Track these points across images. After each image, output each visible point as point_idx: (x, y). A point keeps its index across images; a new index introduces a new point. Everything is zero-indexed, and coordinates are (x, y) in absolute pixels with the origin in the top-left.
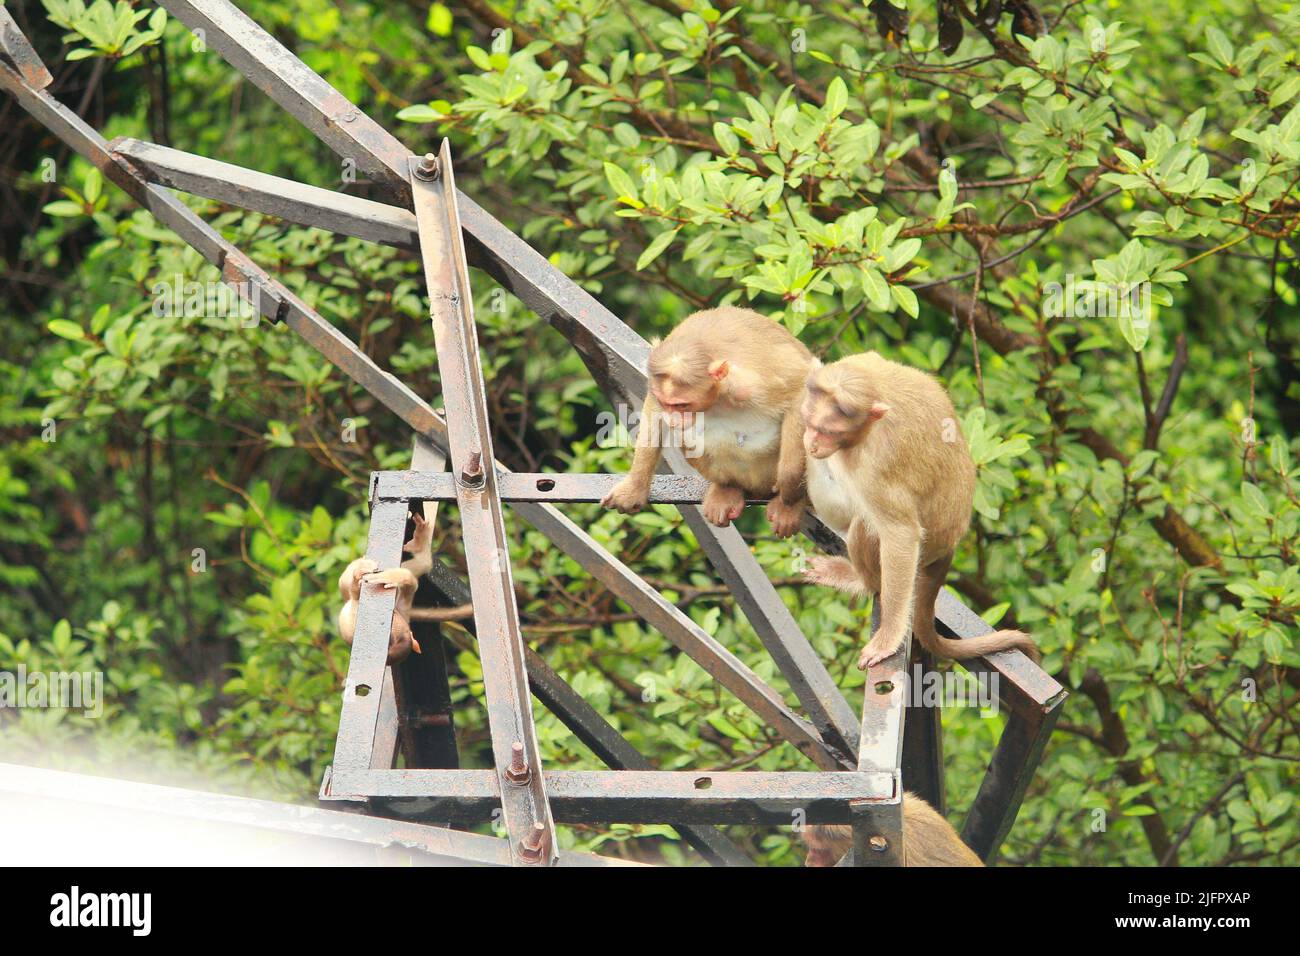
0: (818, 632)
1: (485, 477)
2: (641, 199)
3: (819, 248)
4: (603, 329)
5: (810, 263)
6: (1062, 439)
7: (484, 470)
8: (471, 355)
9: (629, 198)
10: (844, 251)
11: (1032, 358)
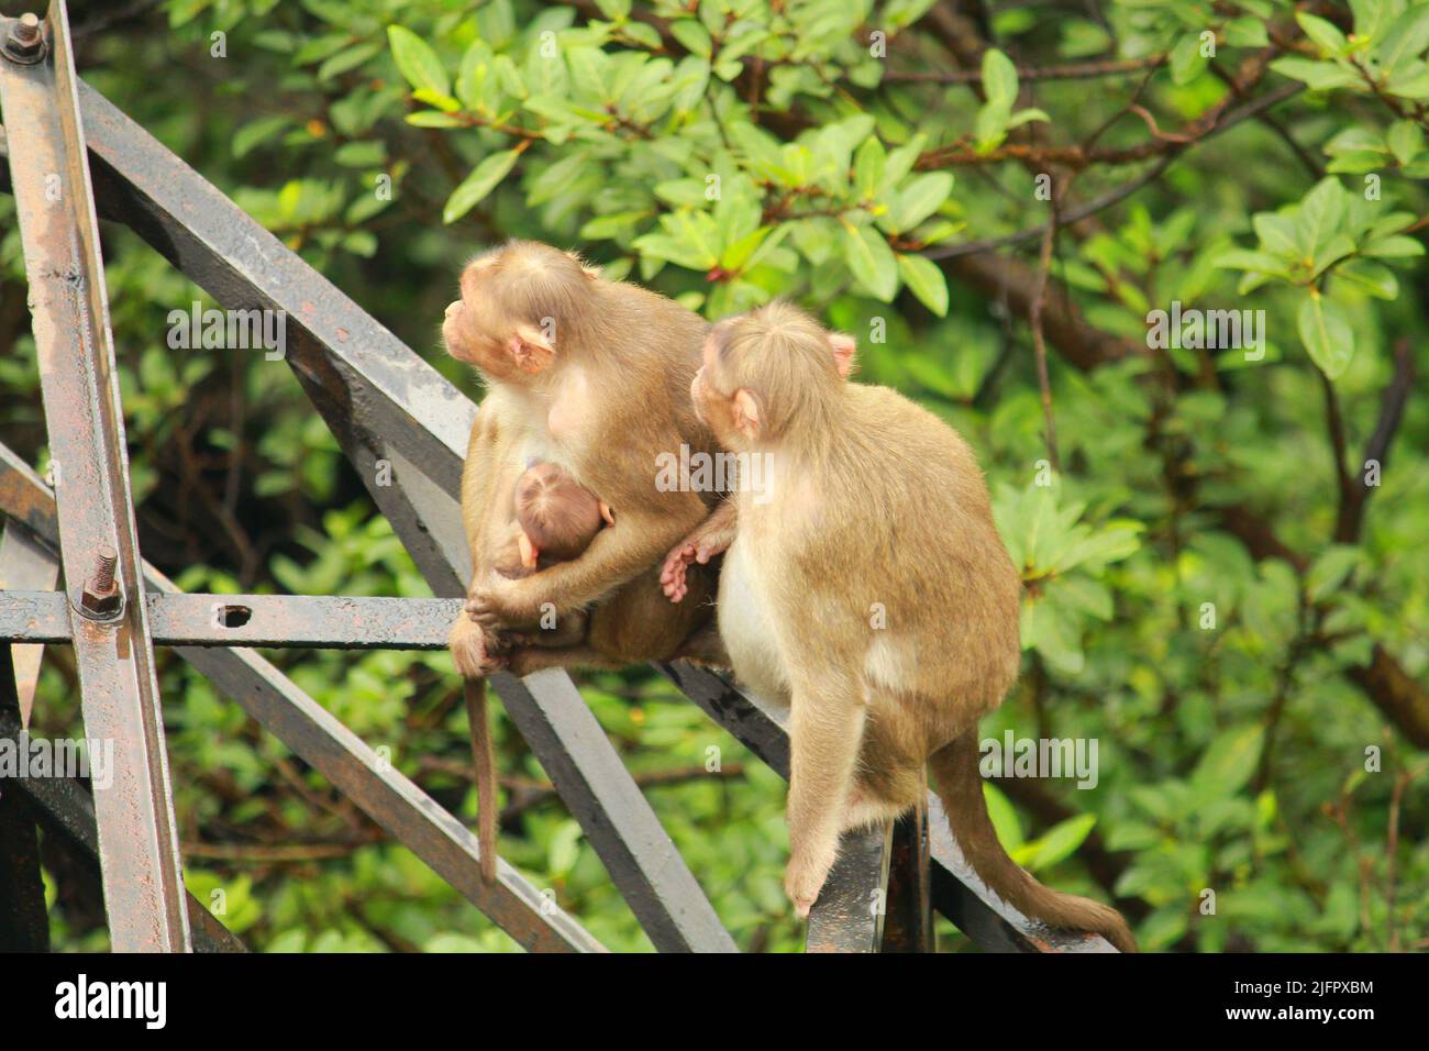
0: (752, 863)
1: (124, 600)
2: (453, 94)
3: (771, 188)
4: (343, 336)
5: (756, 214)
6: (1189, 523)
7: (122, 587)
8: (103, 382)
9: (431, 91)
10: (814, 193)
11: (1138, 380)
